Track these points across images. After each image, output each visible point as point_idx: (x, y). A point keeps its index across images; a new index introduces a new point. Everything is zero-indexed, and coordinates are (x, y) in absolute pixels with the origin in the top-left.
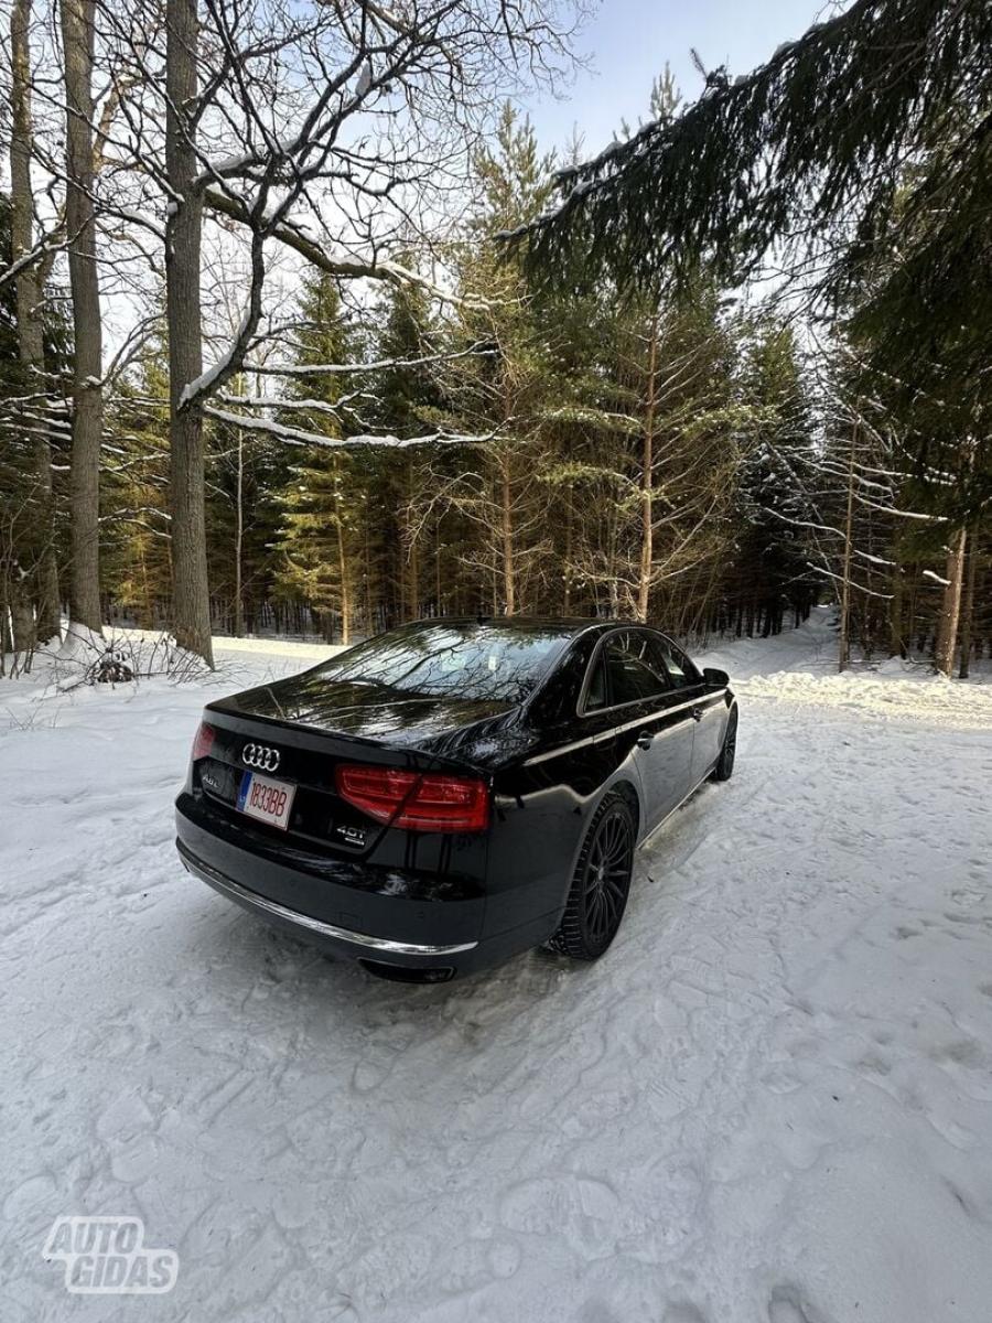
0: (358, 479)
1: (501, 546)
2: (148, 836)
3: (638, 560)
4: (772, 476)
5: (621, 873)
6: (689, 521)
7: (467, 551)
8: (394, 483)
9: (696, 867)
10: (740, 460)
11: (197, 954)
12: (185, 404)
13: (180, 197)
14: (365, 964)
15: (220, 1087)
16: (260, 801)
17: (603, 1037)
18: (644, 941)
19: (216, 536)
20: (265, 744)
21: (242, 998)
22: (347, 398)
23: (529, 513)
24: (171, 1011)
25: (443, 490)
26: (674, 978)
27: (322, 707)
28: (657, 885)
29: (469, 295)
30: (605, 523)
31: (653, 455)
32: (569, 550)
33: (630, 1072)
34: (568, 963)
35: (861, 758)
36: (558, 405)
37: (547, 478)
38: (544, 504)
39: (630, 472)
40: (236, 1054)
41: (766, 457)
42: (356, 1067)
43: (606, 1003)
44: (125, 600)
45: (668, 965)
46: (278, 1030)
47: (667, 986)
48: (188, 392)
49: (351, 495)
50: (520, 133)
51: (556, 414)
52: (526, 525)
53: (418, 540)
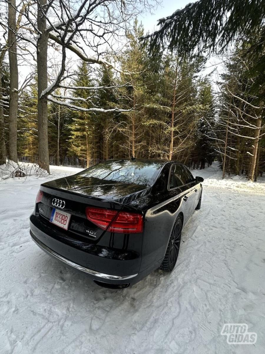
0: (92, 122)
1: (132, 143)
2: (25, 225)
3: (169, 147)
4: (205, 126)
5: (178, 241)
6: (183, 137)
7: (122, 143)
8: (102, 124)
9: (196, 237)
11: (36, 269)
12: (42, 96)
13: (41, 32)
14: (96, 282)
15: (40, 331)
16: (58, 219)
17: (179, 303)
18: (185, 264)
19: (52, 137)
20: (60, 198)
21: (51, 288)
22: (90, 97)
23: (139, 133)
24: (24, 294)
25: (116, 126)
26: (198, 278)
27: (81, 186)
28: (186, 243)
29: (125, 70)
30: (160, 137)
31: (174, 118)
32: (150, 144)
33: (191, 319)
34: (162, 272)
35: (235, 203)
36: (148, 104)
37: (145, 124)
38: (144, 131)
39: (168, 123)
40: (46, 315)
41: (203, 120)
42: (92, 319)
43: (177, 289)
44: (26, 155)
45: (195, 273)
46: (63, 304)
47: (196, 281)
48: (43, 93)
49: (90, 127)
50: (139, 27)
51: (148, 106)
52: (138, 136)
53: (108, 140)
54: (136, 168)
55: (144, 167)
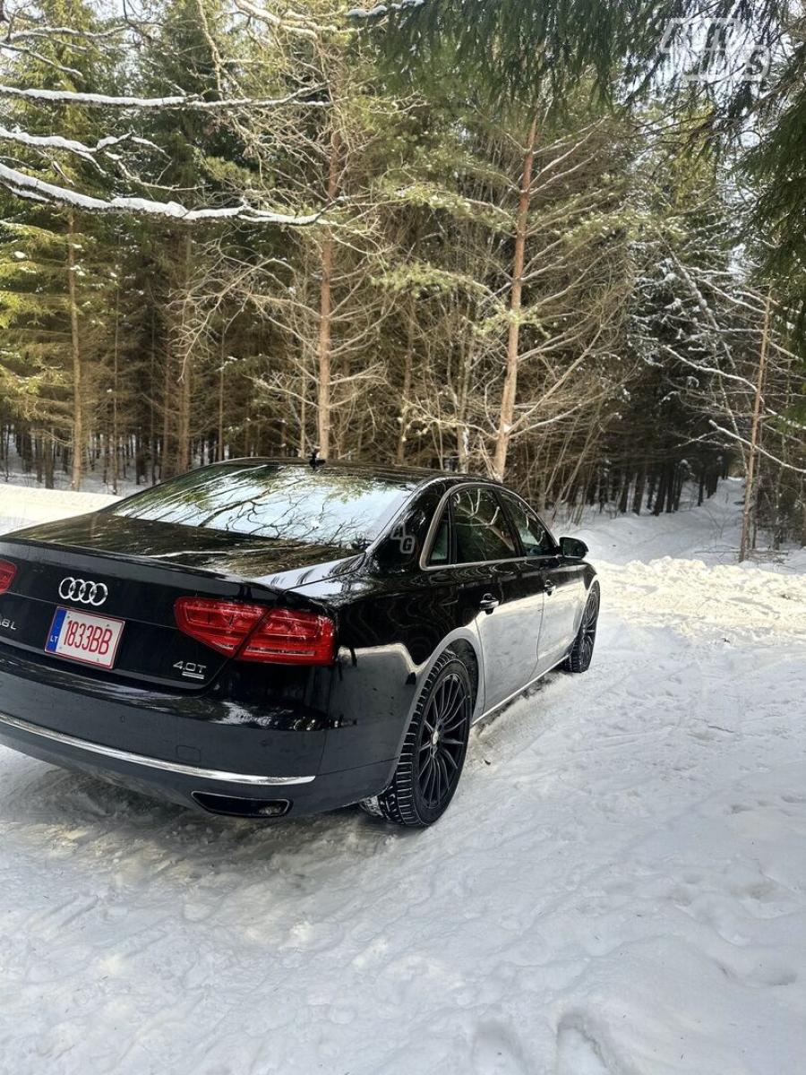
0: (107, 249)
1: (314, 367)
3: (498, 403)
4: (678, 302)
5: (456, 742)
6: (566, 355)
7: (265, 371)
8: (162, 261)
10: (635, 278)
14: (201, 798)
17: (431, 885)
22: (112, 140)
23: (356, 325)
25: (238, 280)
28: (493, 769)
30: (457, 348)
31: (525, 262)
32: (407, 382)
34: (396, 831)
36: (405, 182)
37: (385, 280)
38: (377, 315)
39: (494, 281)
41: (672, 276)
42: (184, 903)
43: (436, 860)
49: (96, 271)
51: (402, 194)
52: (351, 341)
53: (196, 349)
54: (331, 496)
55: (364, 494)
